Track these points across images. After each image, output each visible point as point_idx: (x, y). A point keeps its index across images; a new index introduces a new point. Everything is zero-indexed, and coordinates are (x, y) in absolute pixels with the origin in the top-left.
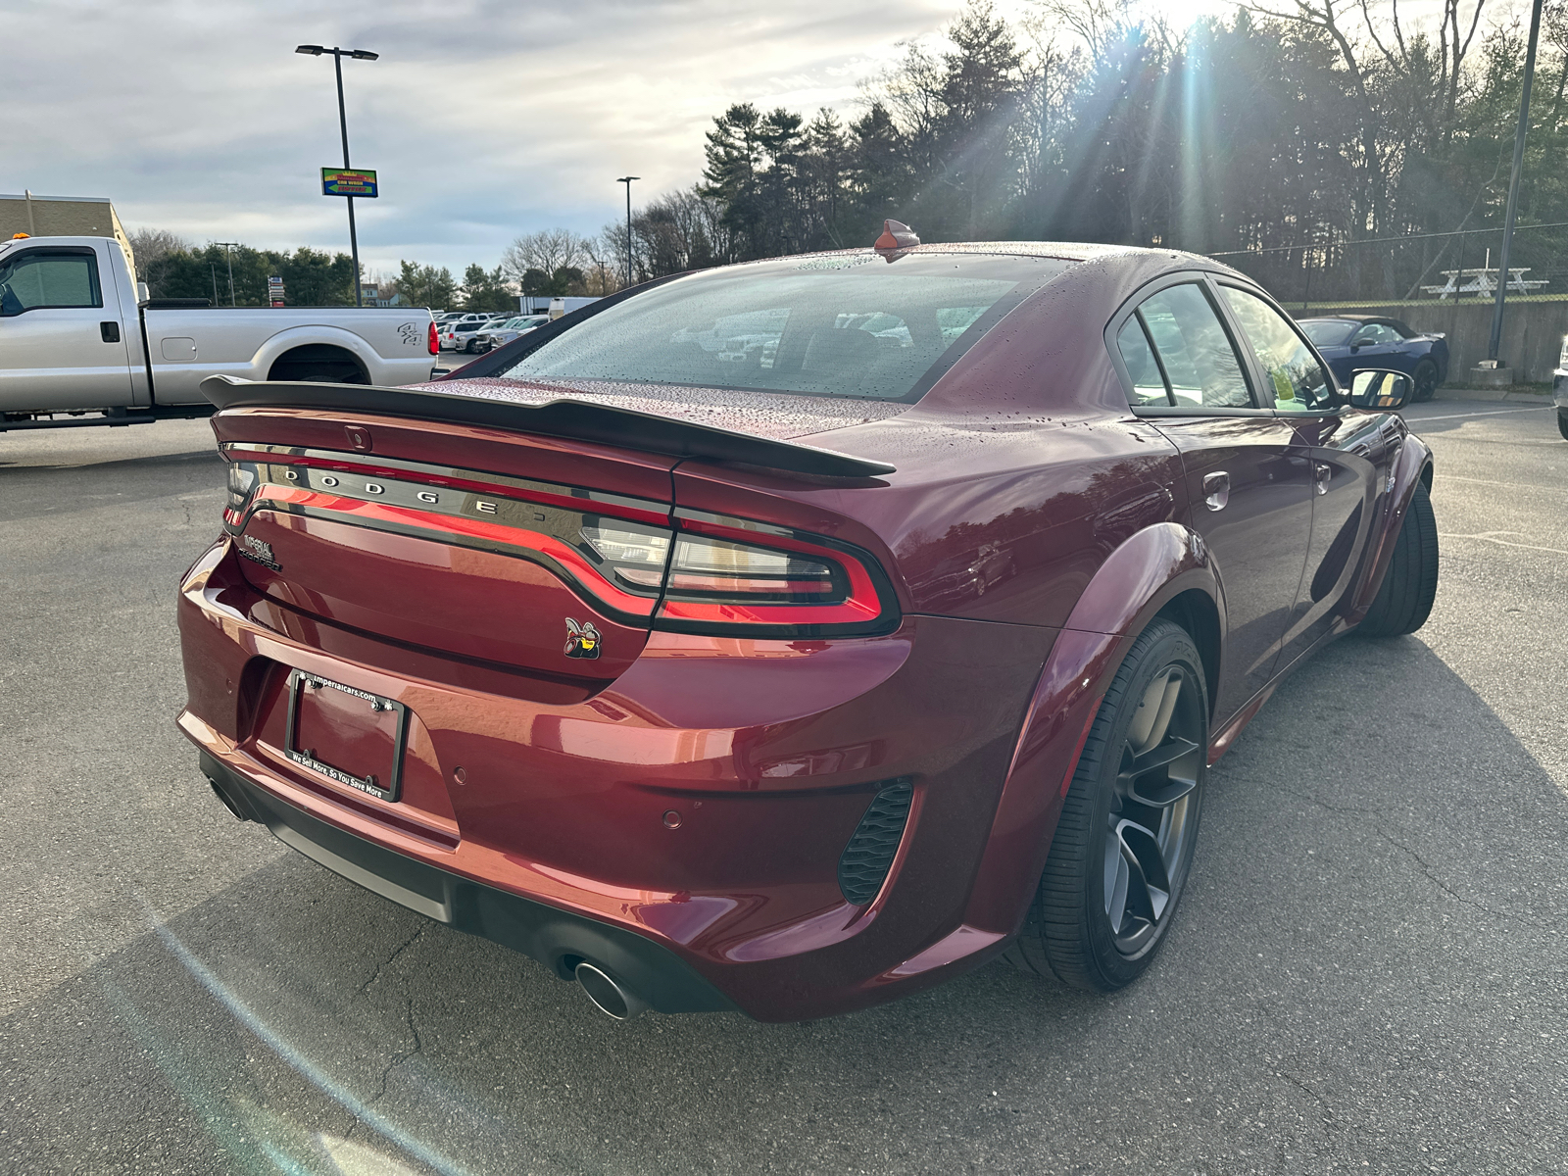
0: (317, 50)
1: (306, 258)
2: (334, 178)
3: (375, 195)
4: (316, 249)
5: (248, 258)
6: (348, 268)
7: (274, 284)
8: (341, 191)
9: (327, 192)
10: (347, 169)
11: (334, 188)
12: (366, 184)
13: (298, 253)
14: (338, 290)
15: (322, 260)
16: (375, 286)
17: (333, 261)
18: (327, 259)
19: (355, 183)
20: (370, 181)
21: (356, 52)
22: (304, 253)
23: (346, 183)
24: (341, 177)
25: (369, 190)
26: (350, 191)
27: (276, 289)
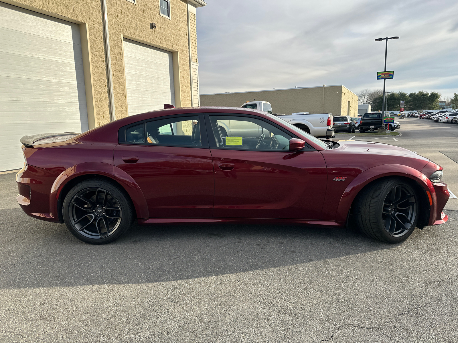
0: (381, 39)
1: (421, 94)
2: (380, 75)
3: (392, 78)
4: (424, 91)
5: (402, 96)
6: (434, 96)
7: (402, 103)
8: (382, 78)
9: (378, 79)
10: (385, 71)
11: (380, 77)
12: (390, 75)
13: (418, 93)
14: (430, 103)
15: (426, 94)
16: (445, 102)
17: (430, 94)
18: (428, 94)
19: (387, 75)
20: (391, 74)
21: (392, 37)
22: (421, 93)
23: (384, 75)
24: (382, 74)
25: (391, 77)
26: (385, 78)
27: (402, 104)
